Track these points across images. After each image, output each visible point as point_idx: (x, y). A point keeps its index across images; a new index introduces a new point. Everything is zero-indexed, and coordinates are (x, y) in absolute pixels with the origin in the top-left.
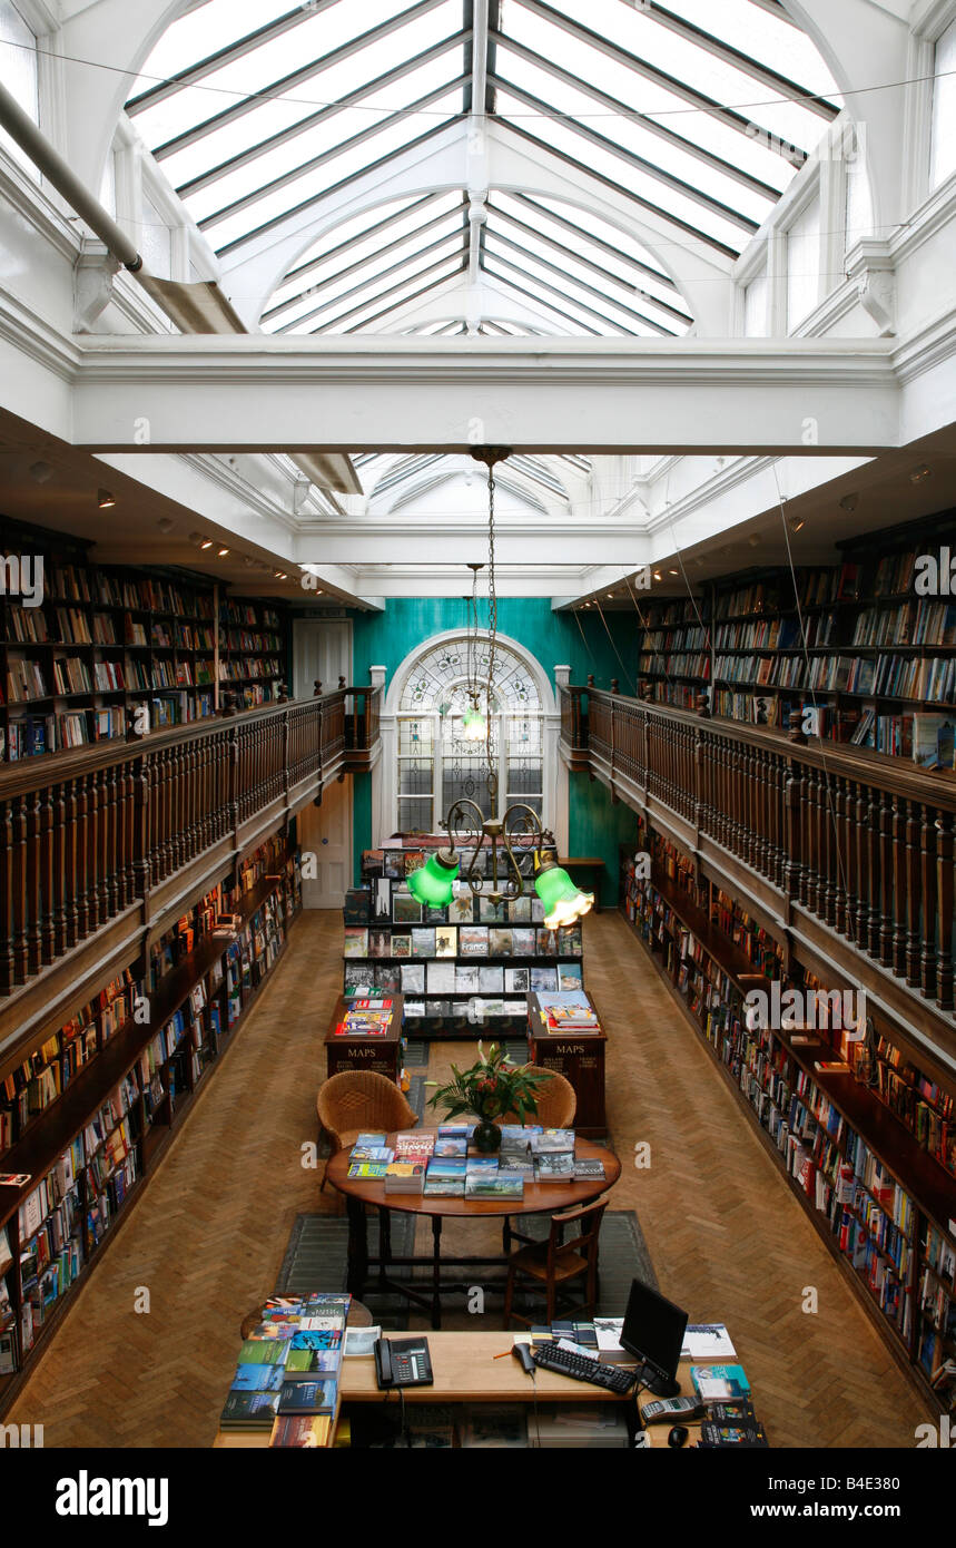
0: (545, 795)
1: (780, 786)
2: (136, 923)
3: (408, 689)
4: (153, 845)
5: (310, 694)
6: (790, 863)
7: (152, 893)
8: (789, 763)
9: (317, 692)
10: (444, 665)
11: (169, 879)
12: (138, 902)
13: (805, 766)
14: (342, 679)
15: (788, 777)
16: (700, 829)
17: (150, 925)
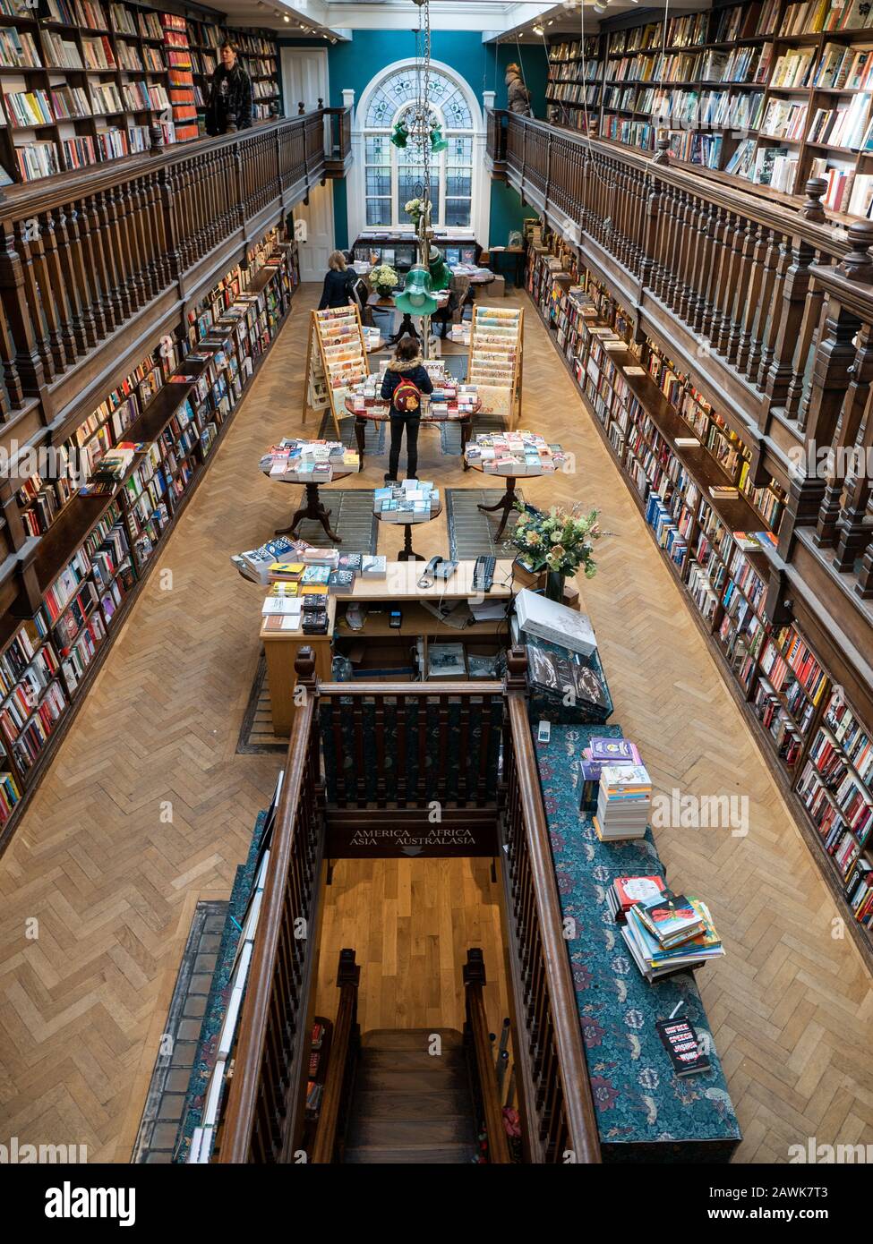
0: (473, 198)
1: (645, 198)
2: (174, 299)
3: (371, 109)
4: (181, 239)
5: (295, 113)
6: (645, 259)
7: (184, 276)
8: (653, 180)
9: (301, 112)
10: (399, 90)
11: (196, 264)
12: (175, 283)
13: (665, 183)
14: (320, 101)
15: (651, 192)
16: (583, 229)
17: (185, 300)
